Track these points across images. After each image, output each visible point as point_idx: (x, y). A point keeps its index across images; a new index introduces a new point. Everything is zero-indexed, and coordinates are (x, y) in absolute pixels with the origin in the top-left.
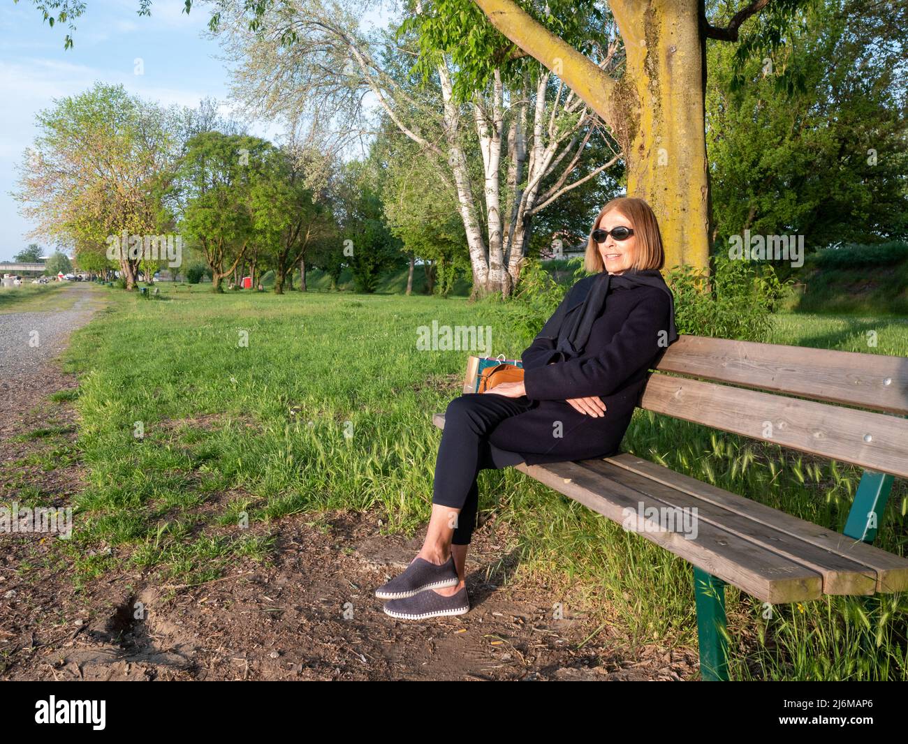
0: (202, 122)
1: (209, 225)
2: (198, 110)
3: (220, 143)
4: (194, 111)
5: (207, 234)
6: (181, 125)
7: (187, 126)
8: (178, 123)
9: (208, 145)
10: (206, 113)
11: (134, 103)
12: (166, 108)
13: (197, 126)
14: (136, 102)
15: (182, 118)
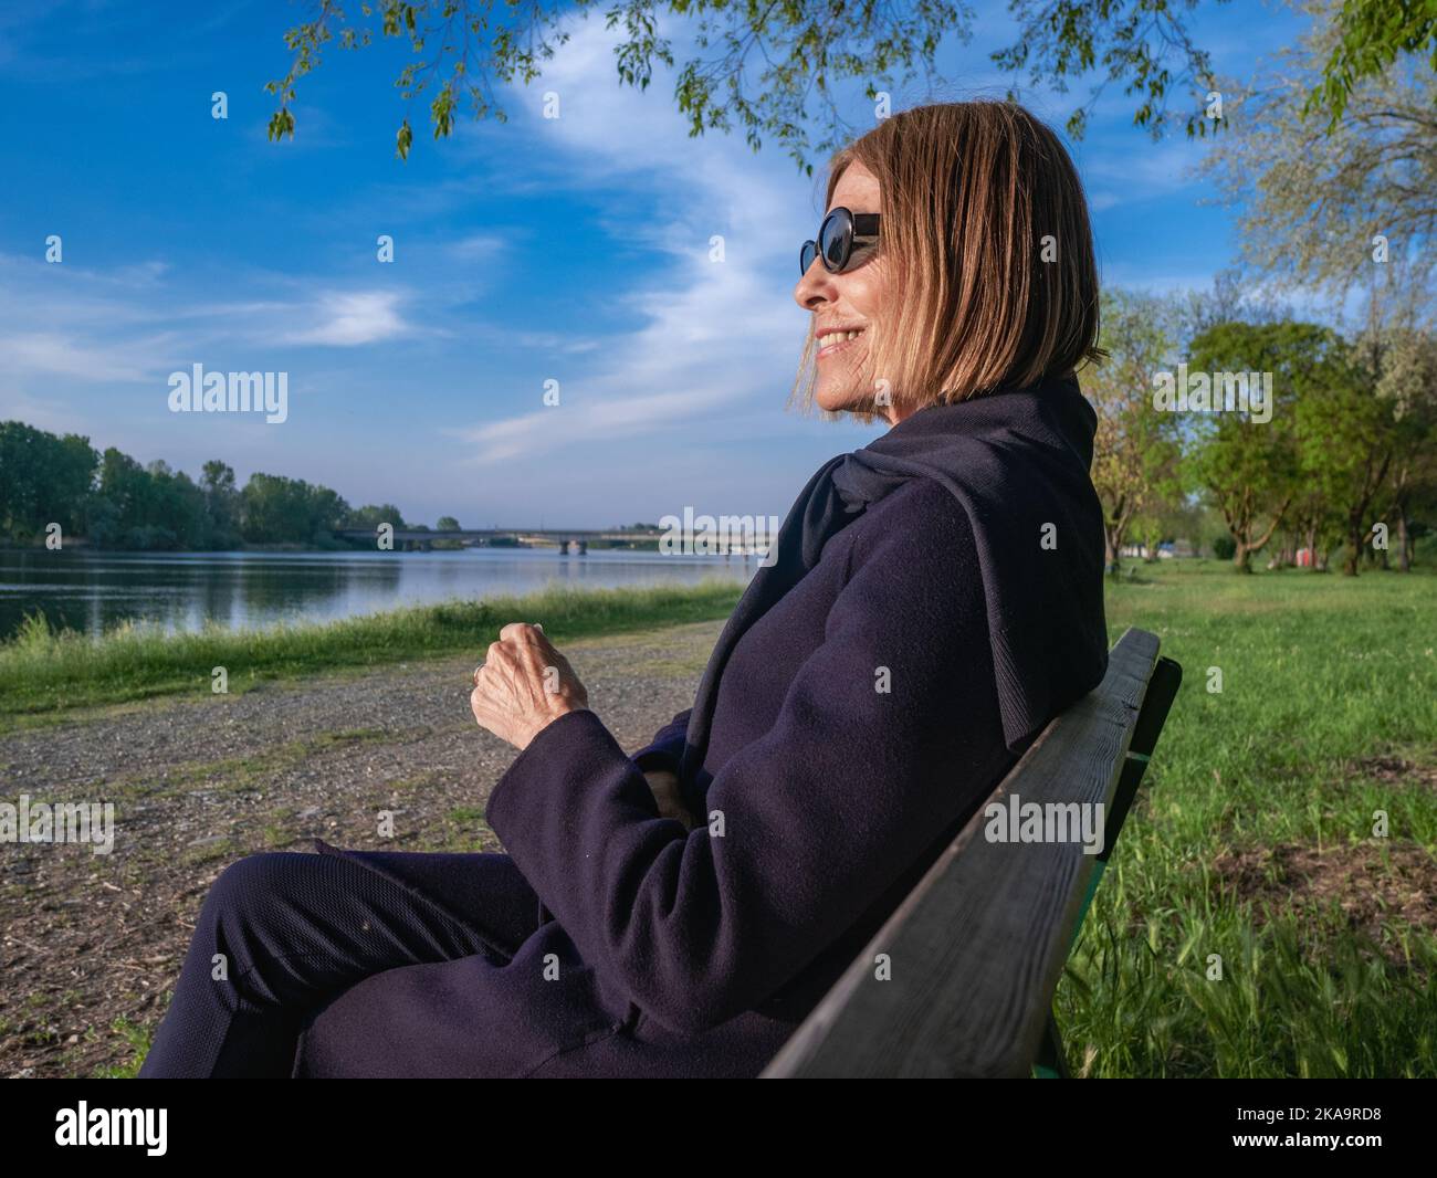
0: (1218, 309)
1: (1223, 465)
2: (1211, 292)
3: (1242, 339)
4: (1206, 295)
5: (1222, 481)
6: (1185, 318)
7: (1195, 319)
8: (1182, 318)
9: (1225, 343)
10: (1224, 295)
11: (1114, 296)
12: (1162, 296)
13: (1211, 318)
14: (1119, 295)
15: (1187, 309)
